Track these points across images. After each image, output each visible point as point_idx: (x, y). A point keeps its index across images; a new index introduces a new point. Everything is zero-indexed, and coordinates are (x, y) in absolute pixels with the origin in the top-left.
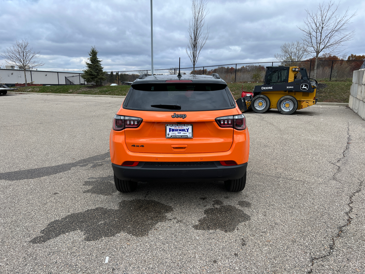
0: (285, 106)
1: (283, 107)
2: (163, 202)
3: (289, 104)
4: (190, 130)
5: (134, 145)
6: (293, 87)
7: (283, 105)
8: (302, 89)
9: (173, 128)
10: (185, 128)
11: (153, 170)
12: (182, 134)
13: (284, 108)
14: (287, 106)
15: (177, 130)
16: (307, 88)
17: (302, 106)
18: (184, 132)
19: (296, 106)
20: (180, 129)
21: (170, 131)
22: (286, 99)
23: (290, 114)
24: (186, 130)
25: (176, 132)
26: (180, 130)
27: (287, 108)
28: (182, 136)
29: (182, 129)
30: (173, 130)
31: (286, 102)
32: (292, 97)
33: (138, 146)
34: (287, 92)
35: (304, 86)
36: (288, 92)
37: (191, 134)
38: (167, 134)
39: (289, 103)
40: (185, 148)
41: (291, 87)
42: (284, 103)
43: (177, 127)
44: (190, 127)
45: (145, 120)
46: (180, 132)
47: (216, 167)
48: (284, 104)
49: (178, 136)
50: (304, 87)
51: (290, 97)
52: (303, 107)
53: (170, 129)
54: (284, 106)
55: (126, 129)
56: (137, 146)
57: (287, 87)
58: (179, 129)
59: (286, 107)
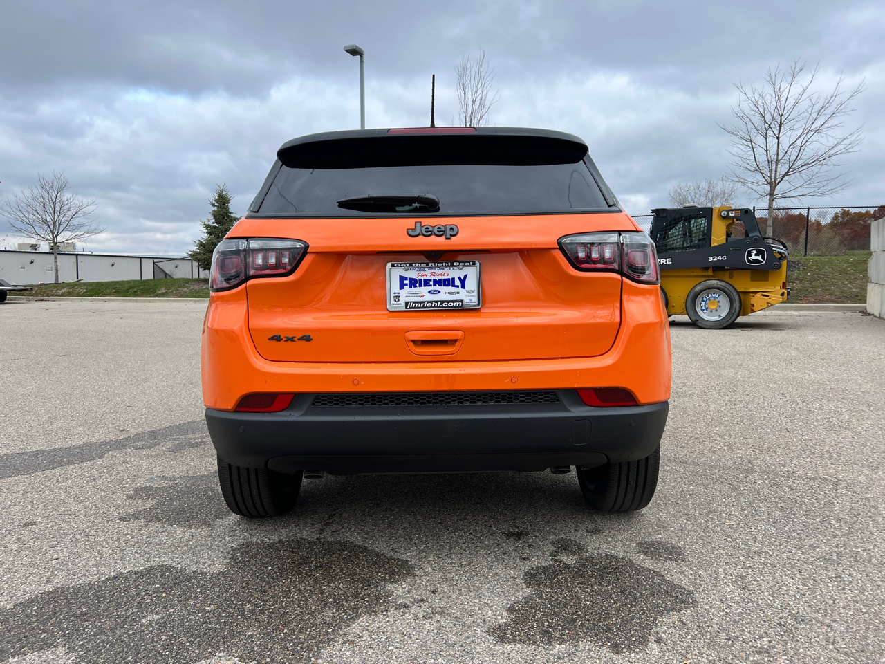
0: (707, 306)
1: (703, 310)
2: (381, 546)
3: (719, 302)
4: (471, 283)
5: (278, 334)
6: (724, 258)
7: (701, 304)
8: (749, 261)
9: (412, 274)
10: (453, 273)
11: (344, 422)
12: (444, 294)
13: (705, 311)
14: (713, 307)
15: (426, 283)
16: (763, 258)
17: (753, 306)
18: (451, 289)
19: (737, 305)
20: (437, 278)
21: (401, 288)
22: (710, 288)
23: (721, 327)
24: (457, 282)
25: (425, 290)
26: (437, 282)
27: (714, 311)
28: (442, 302)
29: (442, 278)
30: (413, 283)
31: (710, 296)
32: (723, 284)
33: (292, 339)
34: (711, 270)
35: (756, 255)
36: (713, 271)
37: (475, 294)
38: (393, 295)
39: (717, 300)
40: (453, 342)
41: (720, 258)
42: (705, 299)
43: (427, 272)
44: (472, 273)
46: (437, 288)
47: (567, 410)
48: (703, 301)
49: (431, 302)
50: (754, 257)
51: (719, 283)
52: (755, 309)
53: (402, 279)
54: (703, 308)
55: (250, 282)
56: (288, 339)
57: (711, 259)
58: (432, 278)
59: (709, 310)
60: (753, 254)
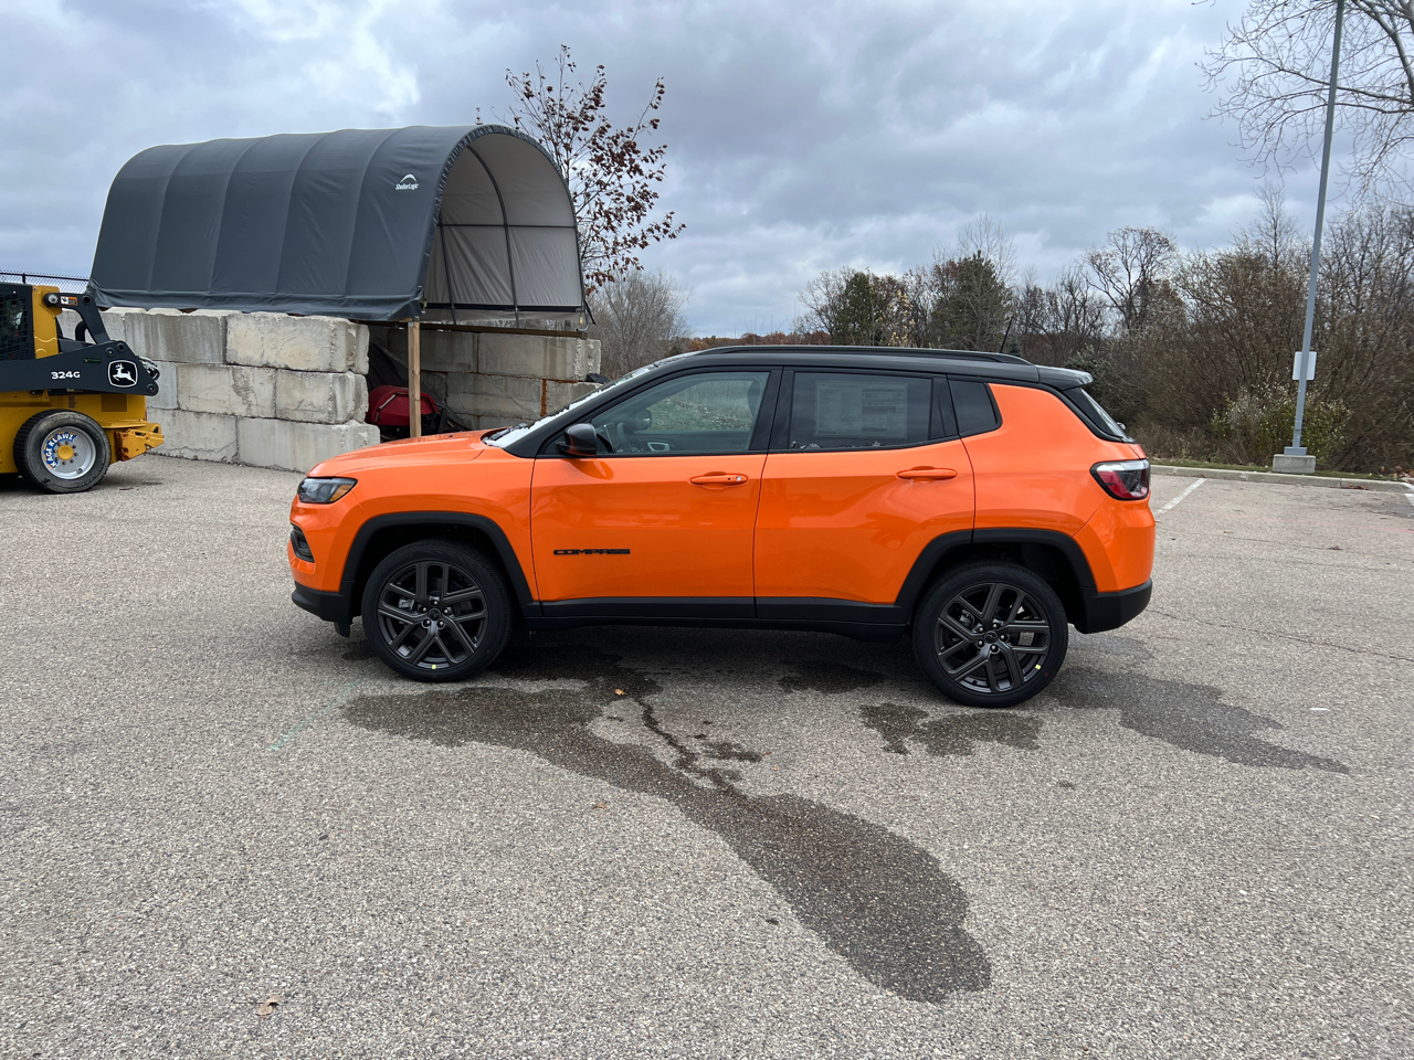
0: (56, 455)
1: (50, 463)
3: (74, 447)
6: (77, 375)
7: (46, 452)
8: (113, 380)
13: (54, 464)
14: (66, 456)
16: (133, 376)
17: (126, 450)
19: (106, 450)
22: (63, 425)
23: (86, 487)
27: (68, 462)
31: (59, 438)
32: (84, 418)
34: (46, 394)
35: (123, 371)
36: (50, 394)
39: (71, 444)
41: (69, 374)
42: (51, 444)
48: (49, 447)
50: (120, 375)
51: (77, 416)
52: (129, 455)
54: (50, 459)
57: (55, 375)
59: (60, 461)
60: (119, 370)
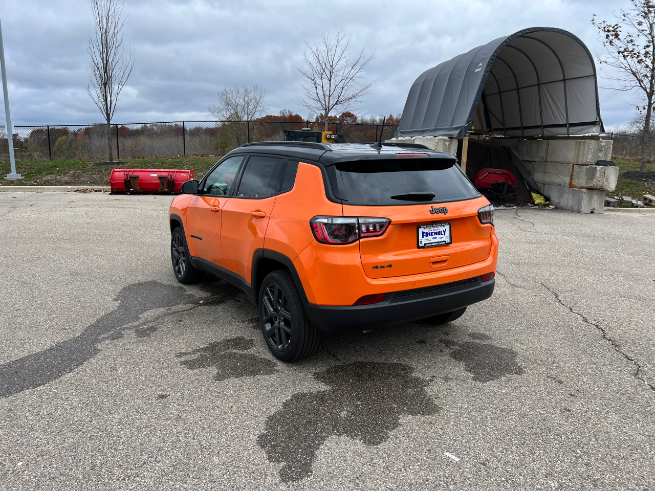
4: (448, 233)
5: (376, 265)
9: (427, 230)
10: (441, 229)
11: (409, 303)
12: (438, 239)
15: (432, 234)
18: (440, 236)
20: (436, 231)
21: (423, 237)
24: (443, 233)
25: (431, 237)
26: (436, 233)
28: (438, 242)
29: (437, 231)
30: (427, 234)
33: (383, 267)
37: (449, 237)
38: (420, 241)
40: (445, 261)
43: (432, 229)
44: (447, 227)
45: (394, 222)
46: (436, 236)
47: (480, 285)
49: (434, 243)
53: (423, 233)
55: (361, 240)
56: (382, 267)
58: (434, 231)
